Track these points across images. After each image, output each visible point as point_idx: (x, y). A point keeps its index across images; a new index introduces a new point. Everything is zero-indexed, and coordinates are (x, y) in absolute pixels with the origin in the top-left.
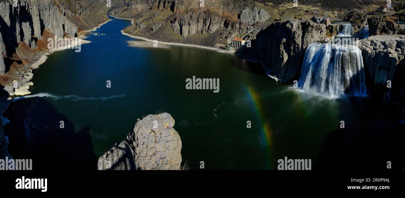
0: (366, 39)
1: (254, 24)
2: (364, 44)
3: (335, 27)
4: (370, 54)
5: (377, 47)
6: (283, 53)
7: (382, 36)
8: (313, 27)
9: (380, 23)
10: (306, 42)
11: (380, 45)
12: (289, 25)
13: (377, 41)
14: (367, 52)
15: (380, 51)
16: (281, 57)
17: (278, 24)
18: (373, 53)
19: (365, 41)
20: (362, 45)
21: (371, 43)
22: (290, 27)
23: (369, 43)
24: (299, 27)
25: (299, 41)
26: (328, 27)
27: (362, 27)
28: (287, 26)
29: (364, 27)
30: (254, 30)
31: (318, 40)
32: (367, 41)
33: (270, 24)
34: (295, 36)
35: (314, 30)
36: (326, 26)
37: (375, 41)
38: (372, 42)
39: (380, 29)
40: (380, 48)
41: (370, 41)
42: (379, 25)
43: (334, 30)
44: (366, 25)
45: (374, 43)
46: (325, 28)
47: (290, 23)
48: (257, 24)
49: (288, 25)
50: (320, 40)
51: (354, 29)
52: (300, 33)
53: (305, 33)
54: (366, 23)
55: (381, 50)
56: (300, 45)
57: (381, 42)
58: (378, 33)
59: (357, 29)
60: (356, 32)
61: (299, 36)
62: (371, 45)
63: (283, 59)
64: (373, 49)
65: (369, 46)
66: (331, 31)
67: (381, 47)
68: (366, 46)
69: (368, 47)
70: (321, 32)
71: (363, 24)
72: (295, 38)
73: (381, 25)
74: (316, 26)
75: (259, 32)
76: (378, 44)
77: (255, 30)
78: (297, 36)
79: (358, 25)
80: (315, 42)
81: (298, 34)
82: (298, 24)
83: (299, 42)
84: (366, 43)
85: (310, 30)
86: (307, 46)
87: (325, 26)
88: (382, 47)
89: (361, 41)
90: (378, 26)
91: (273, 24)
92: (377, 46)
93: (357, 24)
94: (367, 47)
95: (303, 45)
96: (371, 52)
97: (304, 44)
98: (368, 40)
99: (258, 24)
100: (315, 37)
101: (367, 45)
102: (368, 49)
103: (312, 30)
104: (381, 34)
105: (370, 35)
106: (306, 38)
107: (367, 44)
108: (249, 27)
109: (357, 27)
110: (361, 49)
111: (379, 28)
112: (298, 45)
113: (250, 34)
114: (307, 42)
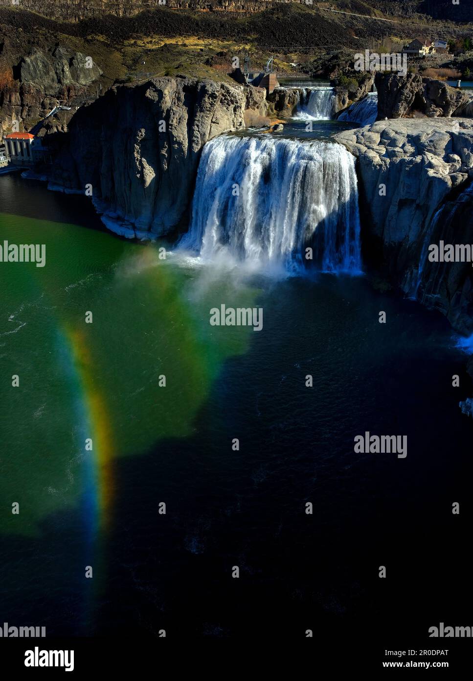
0: (367, 127)
1: (60, 93)
2: (363, 142)
3: (289, 96)
4: (376, 167)
5: (397, 149)
6: (143, 167)
7: (411, 121)
8: (216, 97)
9: (408, 85)
10: (199, 136)
11: (404, 145)
12: (152, 93)
13: (396, 133)
14: (370, 161)
15: (404, 160)
16: (138, 176)
17: (123, 90)
18: (386, 165)
19: (366, 133)
20: (357, 143)
21: (381, 137)
22: (156, 99)
23: (377, 138)
24: (179, 99)
25: (183, 134)
26: (272, 94)
27: (359, 95)
28: (148, 94)
29: (367, 95)
30: (62, 109)
31: (229, 130)
32: (370, 133)
33: (104, 92)
34: (170, 122)
35: (218, 105)
36: (268, 92)
37: (392, 134)
38: (384, 134)
39: (408, 103)
40: (405, 153)
41: (378, 132)
42: (406, 91)
43: (286, 102)
44: (372, 91)
45: (389, 138)
46: (265, 97)
47: (154, 87)
48: (69, 90)
49: (150, 94)
50: (233, 130)
51: (340, 100)
52: (182, 112)
53: (197, 112)
54: (372, 86)
55: (407, 158)
56: (186, 144)
57: (408, 136)
58: (402, 111)
59: (347, 101)
60: (344, 108)
61: (180, 120)
62: (381, 143)
63: (142, 179)
64: (384, 153)
65: (375, 146)
66: (280, 106)
67: (407, 150)
68: (366, 146)
69: (373, 149)
70: (235, 110)
71: (363, 89)
72: (172, 125)
73: (412, 92)
74: (223, 95)
75: (74, 112)
76: (401, 140)
77: (65, 108)
78: (175, 121)
79: (351, 90)
80: (222, 134)
81: (177, 116)
82: (175, 90)
83: (182, 136)
84: (370, 137)
85: (209, 106)
86: (203, 145)
87: (265, 92)
88: (410, 149)
89: (355, 133)
90: (402, 94)
91: (110, 91)
92: (397, 146)
93: (346, 88)
94: (369, 148)
95: (194, 145)
96: (380, 162)
97: (194, 141)
98: (373, 132)
99: (72, 93)
100: (220, 121)
101: (370, 142)
102: (371, 154)
103: (212, 104)
104: (409, 114)
105: (380, 118)
106: (198, 126)
107: (370, 140)
108: (48, 102)
109: (346, 96)
110: (353, 154)
111: (406, 100)
112: (180, 144)
113: (50, 119)
114: (203, 135)
